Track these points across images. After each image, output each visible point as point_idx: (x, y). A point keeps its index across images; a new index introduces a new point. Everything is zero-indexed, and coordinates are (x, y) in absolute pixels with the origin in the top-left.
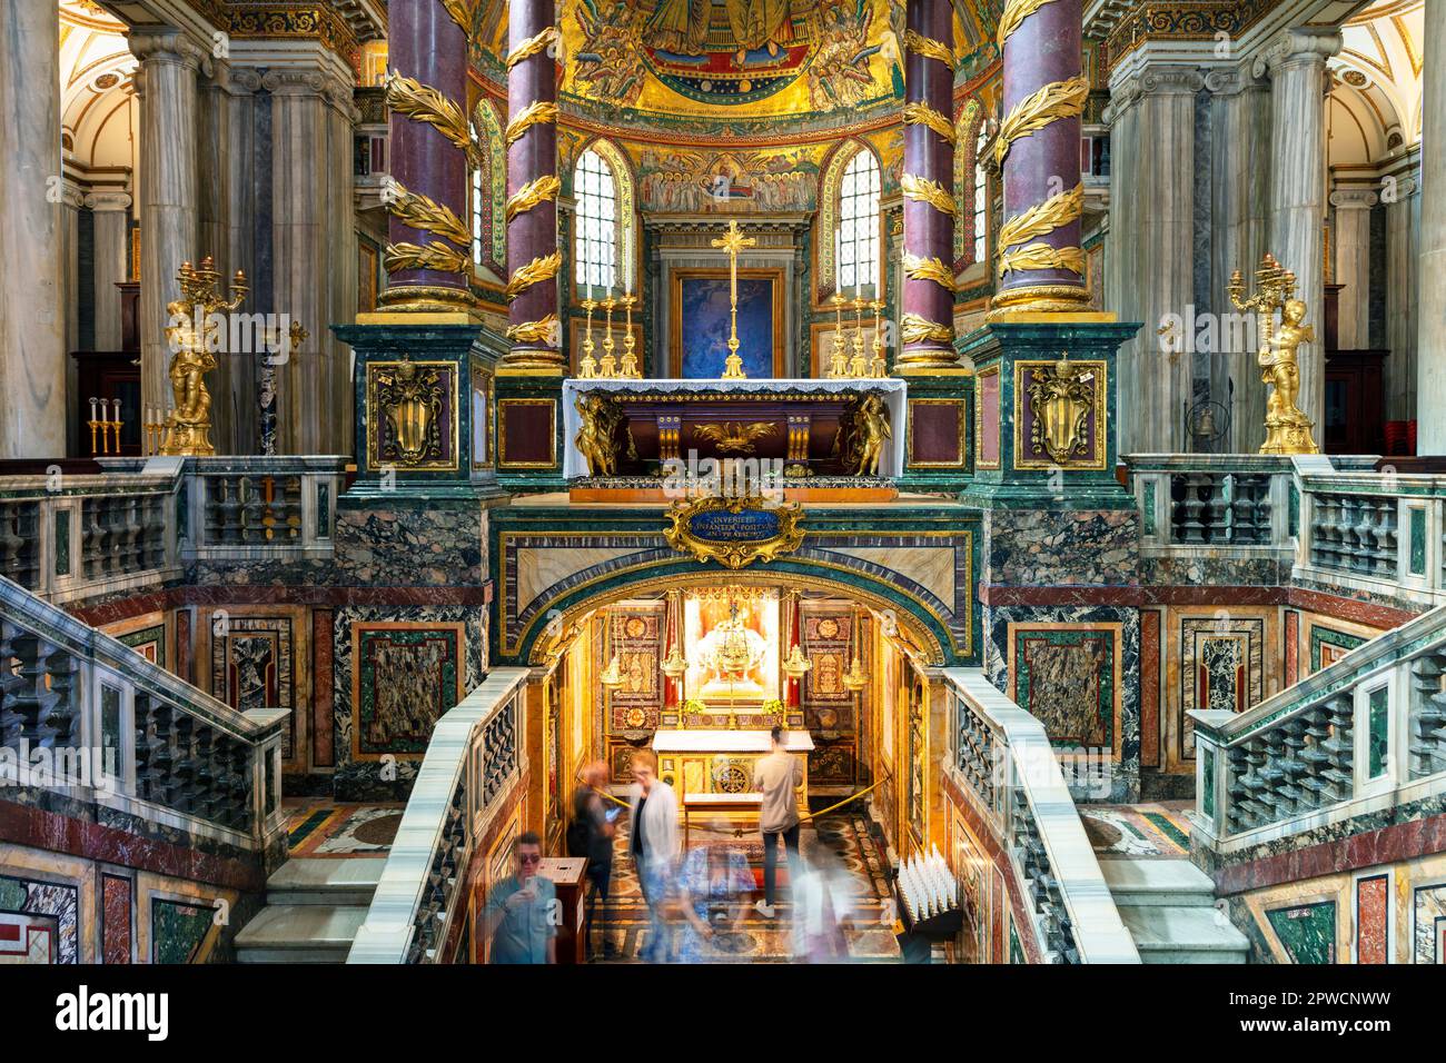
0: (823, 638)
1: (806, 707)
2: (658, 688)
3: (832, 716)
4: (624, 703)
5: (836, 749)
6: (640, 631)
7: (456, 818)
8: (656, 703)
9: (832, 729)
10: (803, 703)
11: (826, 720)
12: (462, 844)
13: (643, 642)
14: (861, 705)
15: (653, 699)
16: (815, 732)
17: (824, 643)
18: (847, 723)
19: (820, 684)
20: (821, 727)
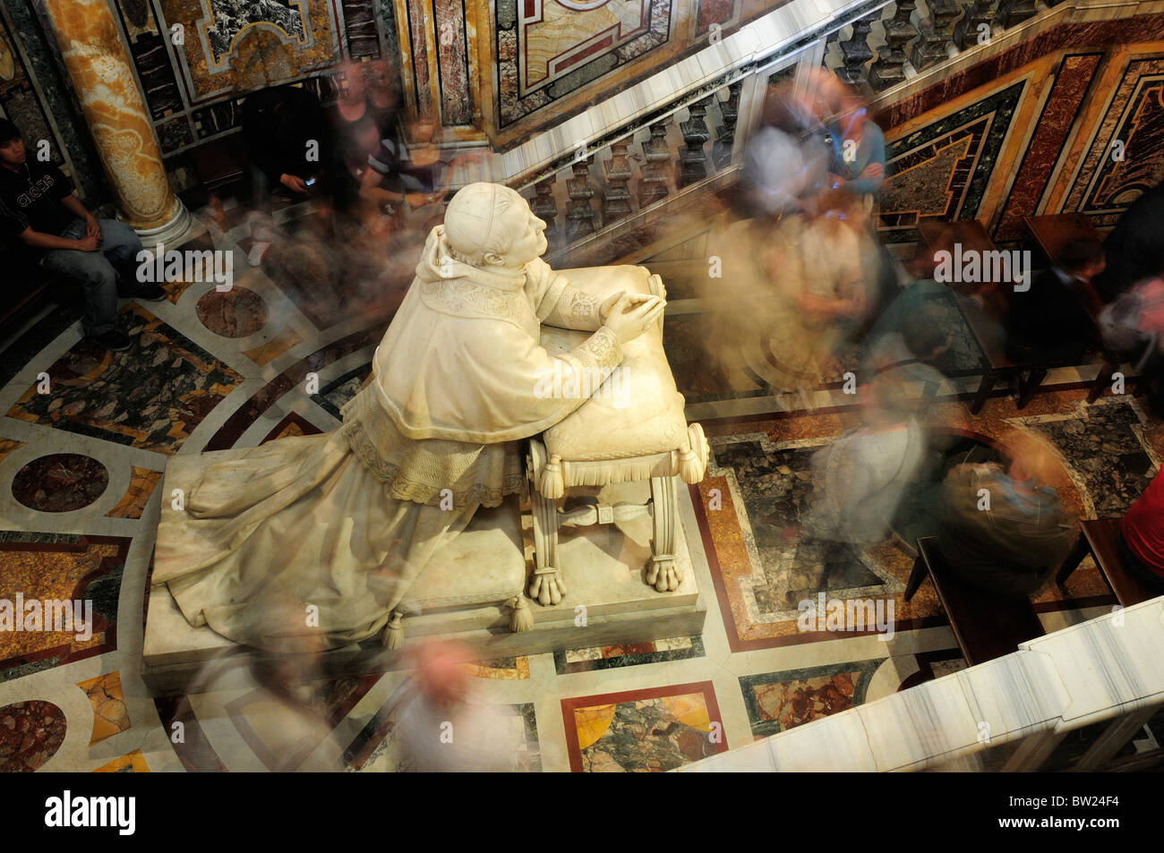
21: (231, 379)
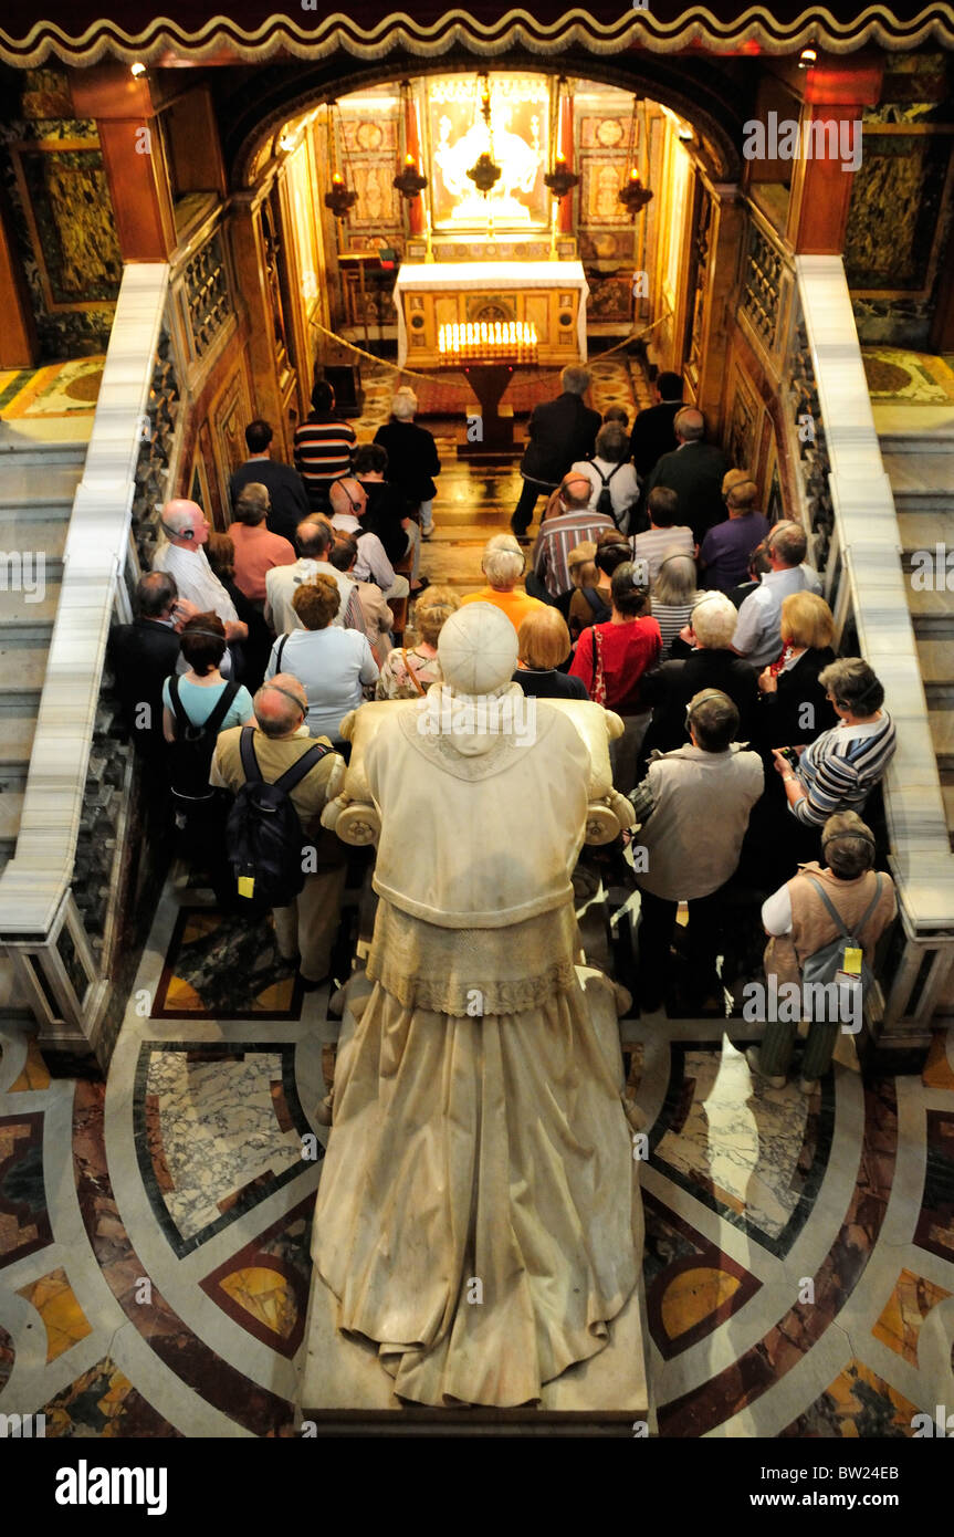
0: (602, 146)
1: (580, 233)
2: (402, 212)
3: (610, 244)
4: (361, 232)
5: (613, 283)
6: (376, 139)
7: (165, 371)
8: (400, 231)
9: (612, 257)
10: (576, 227)
11: (603, 248)
12: (177, 398)
13: (380, 155)
14: (645, 229)
15: (396, 227)
16: (589, 264)
17: (605, 152)
18: (627, 251)
19: (597, 204)
20: (596, 257)
21: (100, 1379)
